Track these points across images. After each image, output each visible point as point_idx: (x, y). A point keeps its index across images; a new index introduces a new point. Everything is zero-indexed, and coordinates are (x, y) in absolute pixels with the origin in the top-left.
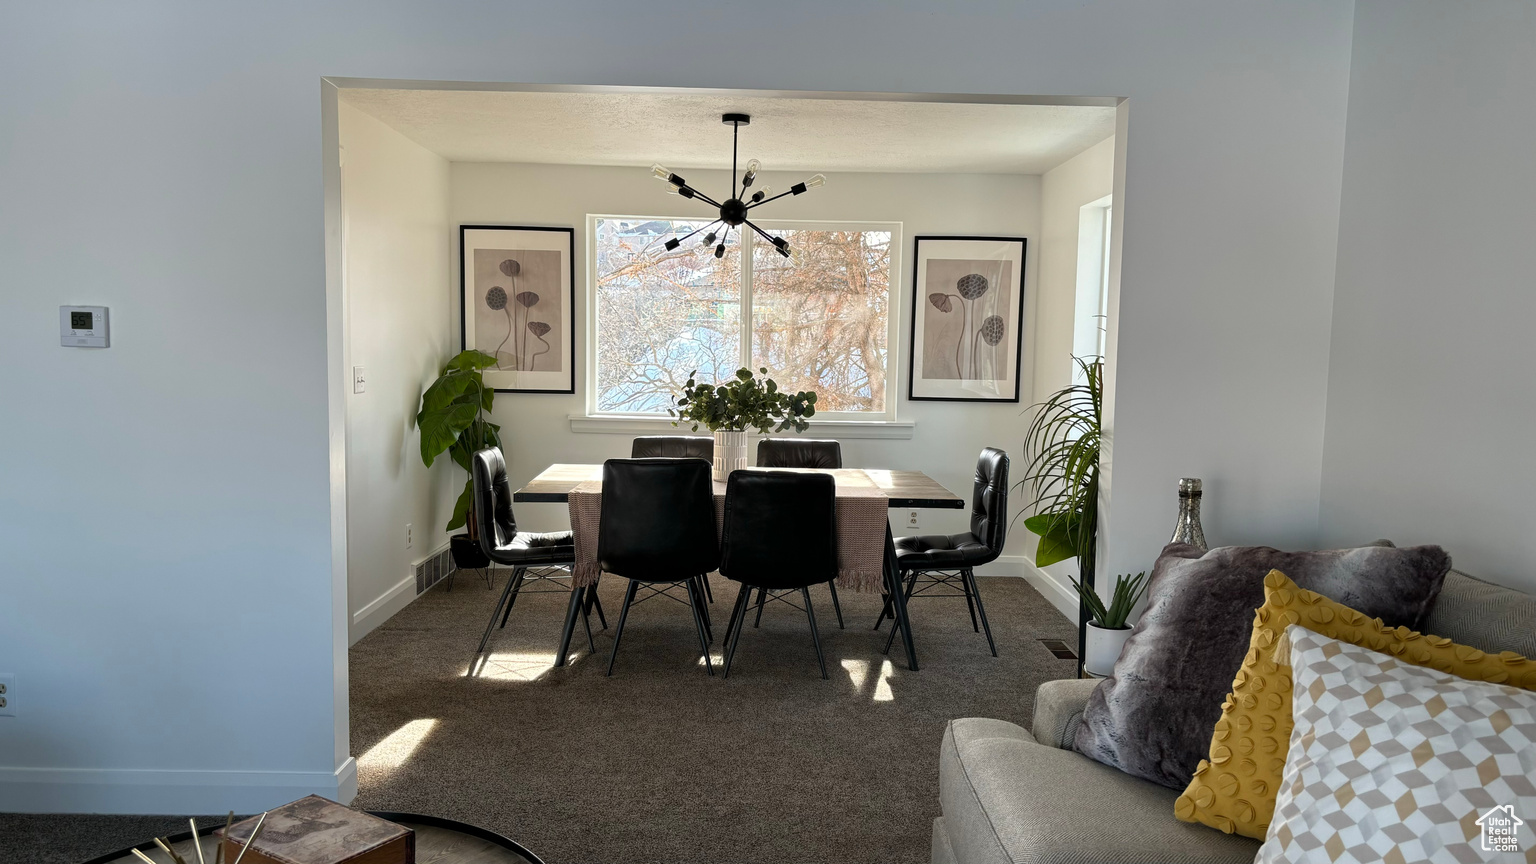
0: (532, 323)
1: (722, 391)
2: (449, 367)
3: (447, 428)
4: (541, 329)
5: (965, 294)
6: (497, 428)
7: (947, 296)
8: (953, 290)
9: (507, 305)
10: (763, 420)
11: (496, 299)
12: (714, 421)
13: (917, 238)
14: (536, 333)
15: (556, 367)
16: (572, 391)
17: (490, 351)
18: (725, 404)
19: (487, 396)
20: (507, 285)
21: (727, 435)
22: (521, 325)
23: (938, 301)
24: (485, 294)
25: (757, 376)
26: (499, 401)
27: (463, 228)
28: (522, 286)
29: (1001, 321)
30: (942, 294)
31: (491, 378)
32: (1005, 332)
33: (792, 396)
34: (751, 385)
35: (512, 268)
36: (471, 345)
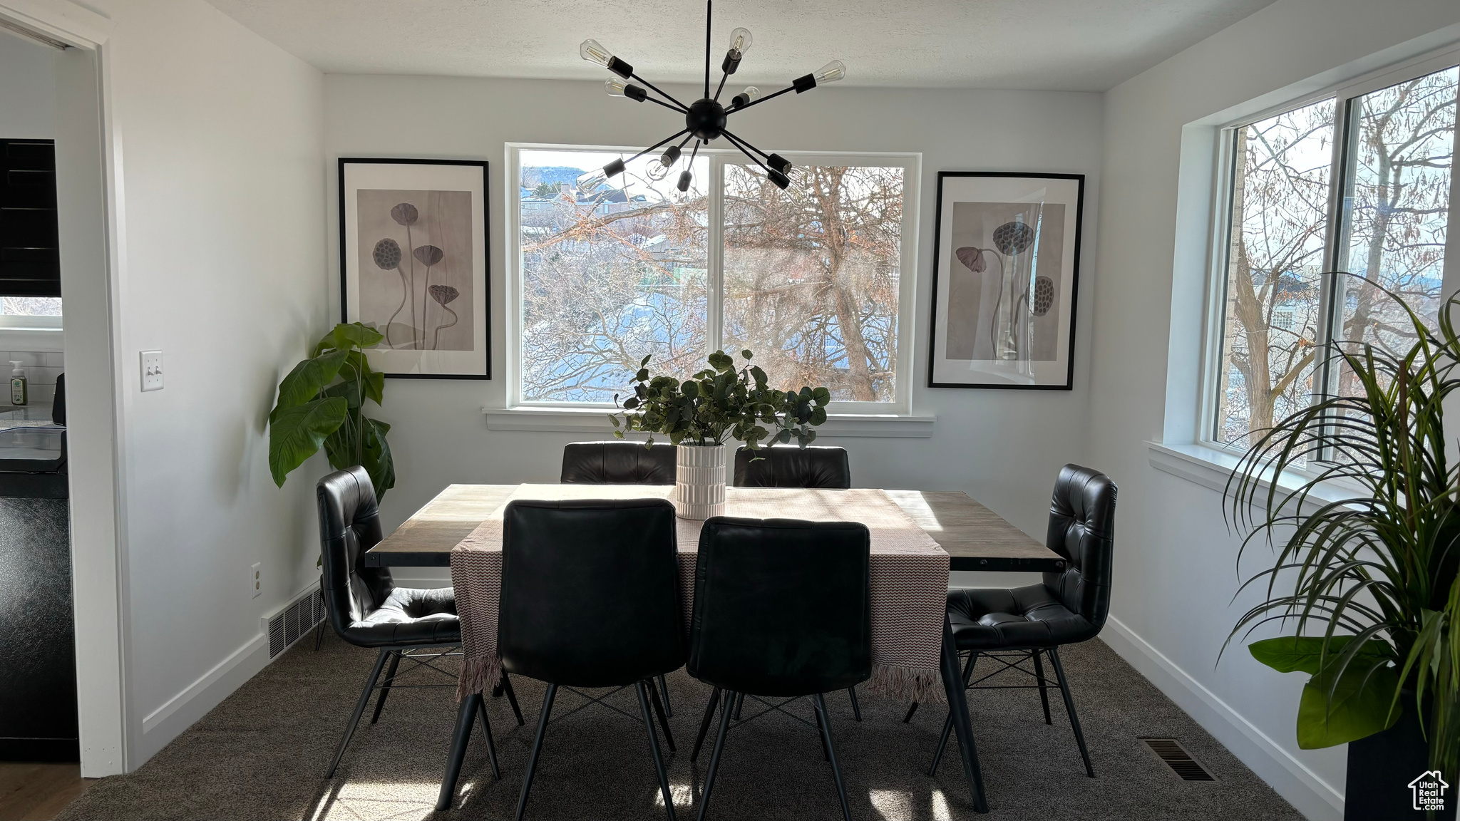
0: (433, 287)
1: (689, 386)
2: (323, 345)
3: (305, 432)
4: (445, 294)
5: (1004, 248)
6: (384, 428)
7: (980, 251)
8: (988, 243)
9: (401, 263)
10: (750, 429)
11: (386, 255)
12: (678, 429)
13: (942, 175)
14: (439, 300)
15: (464, 344)
16: (488, 376)
17: (380, 323)
18: (694, 408)
19: (374, 383)
20: (400, 235)
21: (697, 453)
22: (421, 289)
23: (969, 257)
24: (372, 249)
25: (739, 364)
26: (392, 390)
27: (342, 162)
28: (421, 238)
29: (1050, 284)
30: (973, 248)
31: (380, 358)
32: (1055, 299)
33: (791, 394)
34: (731, 377)
35: (407, 213)
36: (354, 315)
